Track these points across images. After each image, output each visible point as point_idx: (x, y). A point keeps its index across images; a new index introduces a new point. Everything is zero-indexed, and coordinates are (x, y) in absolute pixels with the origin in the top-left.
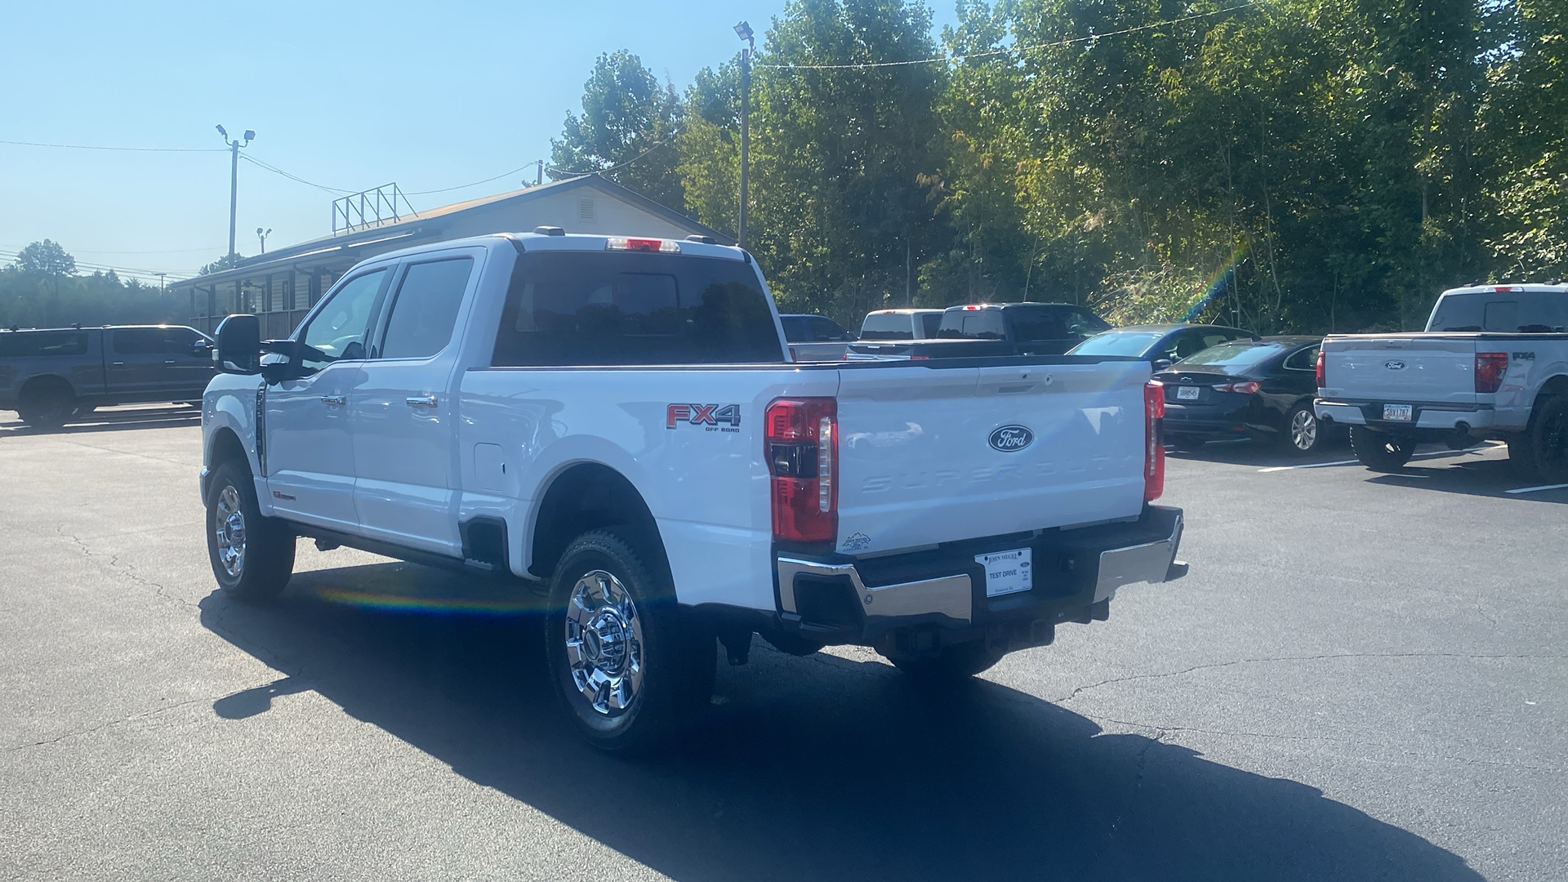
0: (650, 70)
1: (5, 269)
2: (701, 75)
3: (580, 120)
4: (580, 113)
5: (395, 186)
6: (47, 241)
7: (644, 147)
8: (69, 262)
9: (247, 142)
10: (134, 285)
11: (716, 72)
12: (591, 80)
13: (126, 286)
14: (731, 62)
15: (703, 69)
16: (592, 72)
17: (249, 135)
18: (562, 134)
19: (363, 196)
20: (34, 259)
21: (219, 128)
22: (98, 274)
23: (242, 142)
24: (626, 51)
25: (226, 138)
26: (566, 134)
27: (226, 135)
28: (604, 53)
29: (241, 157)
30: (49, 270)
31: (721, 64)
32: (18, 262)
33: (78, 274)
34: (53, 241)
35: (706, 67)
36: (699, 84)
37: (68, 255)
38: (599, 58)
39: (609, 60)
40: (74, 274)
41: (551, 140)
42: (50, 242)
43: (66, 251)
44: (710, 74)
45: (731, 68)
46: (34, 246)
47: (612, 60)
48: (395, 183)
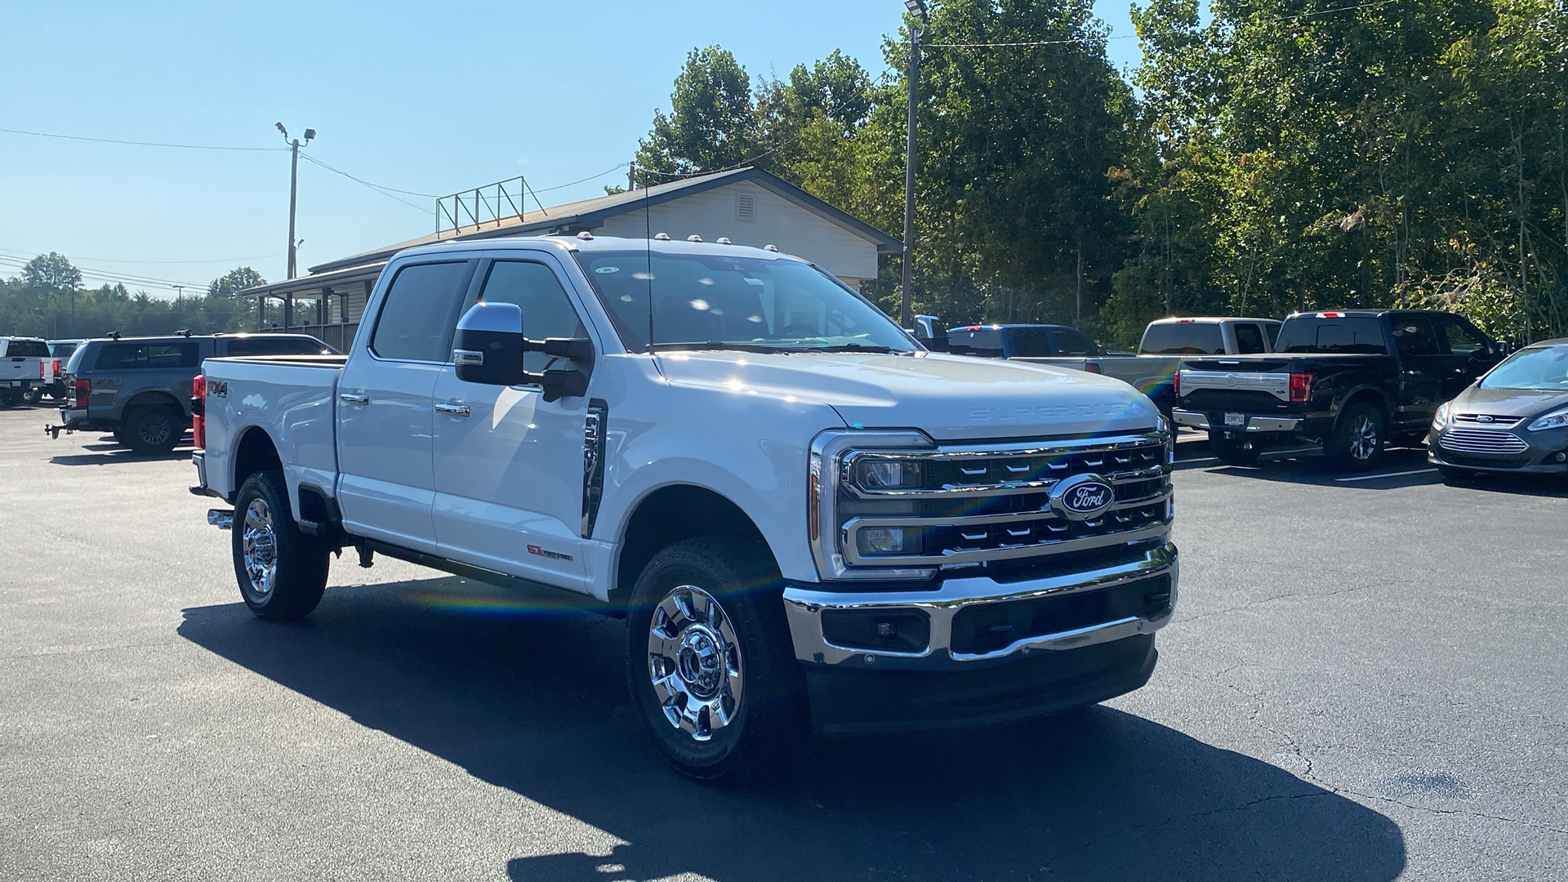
0: (744, 67)
1: (8, 283)
2: (796, 71)
3: (669, 120)
4: (669, 111)
5: (523, 180)
6: (53, 254)
7: (746, 147)
8: (75, 275)
9: (307, 141)
10: (143, 300)
11: (811, 69)
12: (682, 76)
13: (135, 300)
14: (829, 60)
15: (798, 66)
16: (683, 68)
17: (310, 134)
18: (649, 134)
19: (478, 192)
20: (40, 272)
21: (280, 126)
22: (106, 288)
23: (303, 141)
24: (718, 47)
25: (286, 136)
26: (653, 134)
27: (286, 133)
28: (696, 49)
29: (301, 158)
30: (55, 283)
31: (817, 61)
32: (24, 275)
33: (84, 288)
34: (59, 253)
35: (800, 64)
36: (794, 82)
37: (74, 268)
38: (690, 54)
39: (701, 56)
40: (81, 287)
41: (639, 141)
42: (56, 254)
43: (72, 264)
44: (805, 72)
45: (828, 65)
46: (40, 258)
47: (704, 56)
48: (523, 177)
